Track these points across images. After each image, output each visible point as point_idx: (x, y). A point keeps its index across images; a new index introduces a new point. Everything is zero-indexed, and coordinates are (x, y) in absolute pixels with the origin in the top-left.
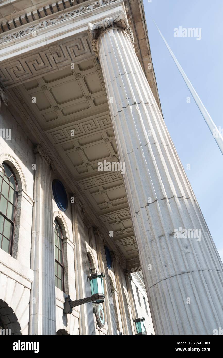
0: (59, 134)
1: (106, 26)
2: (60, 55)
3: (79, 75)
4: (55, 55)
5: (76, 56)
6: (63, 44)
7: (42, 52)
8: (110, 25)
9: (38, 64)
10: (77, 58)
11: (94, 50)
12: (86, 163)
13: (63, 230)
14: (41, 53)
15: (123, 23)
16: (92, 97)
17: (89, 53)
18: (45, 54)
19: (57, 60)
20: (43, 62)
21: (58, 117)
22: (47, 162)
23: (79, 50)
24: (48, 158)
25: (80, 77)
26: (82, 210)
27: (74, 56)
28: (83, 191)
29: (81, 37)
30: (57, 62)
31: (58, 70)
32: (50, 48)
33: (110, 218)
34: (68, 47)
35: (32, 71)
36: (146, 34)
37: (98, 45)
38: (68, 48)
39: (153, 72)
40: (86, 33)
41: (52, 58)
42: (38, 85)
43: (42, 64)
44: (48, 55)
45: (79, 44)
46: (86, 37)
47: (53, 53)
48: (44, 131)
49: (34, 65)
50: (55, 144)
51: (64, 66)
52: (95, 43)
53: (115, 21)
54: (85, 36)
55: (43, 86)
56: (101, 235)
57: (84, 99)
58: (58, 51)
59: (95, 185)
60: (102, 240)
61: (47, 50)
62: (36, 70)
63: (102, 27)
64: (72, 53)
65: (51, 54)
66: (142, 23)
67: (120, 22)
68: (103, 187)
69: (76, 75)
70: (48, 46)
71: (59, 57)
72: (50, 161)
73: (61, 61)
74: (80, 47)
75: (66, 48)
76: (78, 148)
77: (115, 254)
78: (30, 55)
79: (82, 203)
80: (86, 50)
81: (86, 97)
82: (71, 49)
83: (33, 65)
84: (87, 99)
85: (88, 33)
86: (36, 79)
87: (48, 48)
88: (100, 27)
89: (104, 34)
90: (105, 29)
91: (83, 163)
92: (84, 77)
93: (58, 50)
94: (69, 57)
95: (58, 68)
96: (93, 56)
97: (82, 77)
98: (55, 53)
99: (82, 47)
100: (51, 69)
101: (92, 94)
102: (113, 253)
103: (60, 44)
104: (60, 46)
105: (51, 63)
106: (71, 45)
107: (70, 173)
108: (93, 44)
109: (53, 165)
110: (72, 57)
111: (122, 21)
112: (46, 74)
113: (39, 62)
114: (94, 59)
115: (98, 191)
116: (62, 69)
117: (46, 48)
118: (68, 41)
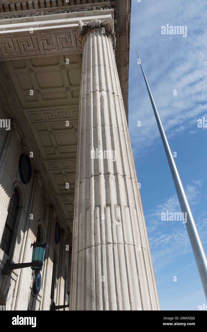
0: (36, 115)
1: (94, 26)
2: (50, 43)
3: (64, 67)
4: (45, 42)
5: (63, 48)
6: (53, 33)
7: (34, 36)
8: (97, 26)
9: (28, 46)
10: (64, 49)
11: (80, 45)
12: (55, 147)
13: (20, 199)
14: (32, 36)
15: (109, 28)
16: (71, 89)
17: (75, 48)
18: (36, 38)
19: (46, 46)
20: (33, 45)
21: (38, 100)
22: (20, 136)
23: (67, 42)
24: (21, 133)
25: (64, 69)
26: (43, 187)
27: (62, 47)
28: (47, 171)
29: (71, 31)
30: (45, 48)
31: (45, 56)
32: (42, 34)
33: (66, 199)
34: (58, 37)
35: (21, 51)
36: (127, 48)
37: (84, 41)
38: (58, 39)
39: (127, 82)
40: (76, 29)
41: (42, 44)
42: (26, 66)
43: (32, 47)
44: (38, 40)
45: (68, 37)
46: (75, 33)
47: (43, 39)
48: (23, 109)
49: (25, 46)
50: (31, 123)
51: (51, 54)
52: (82, 39)
53: (102, 24)
54: (75, 31)
55: (30, 69)
56: (55, 213)
57: (63, 89)
58: (48, 39)
59: (59, 167)
60: (55, 217)
61: (38, 35)
62: (25, 51)
63: (90, 26)
64: (60, 44)
65: (42, 40)
66: (126, 37)
67: (107, 25)
68: (65, 171)
69: (61, 67)
70: (40, 31)
71: (48, 44)
72: (22, 136)
73: (49, 48)
74: (69, 40)
75: (55, 38)
76: (51, 132)
77: (65, 232)
78: (23, 35)
79: (44, 181)
80: (73, 45)
81: (65, 88)
82: (61, 40)
83: (23, 45)
84: (66, 90)
85: (77, 29)
86: (24, 59)
87: (40, 34)
88: (89, 26)
89: (91, 32)
90: (93, 29)
91: (52, 146)
92: (68, 70)
93: (48, 37)
94: (57, 46)
95: (45, 55)
96: (78, 51)
97: (66, 69)
98: (46, 40)
99: (70, 41)
100: (39, 53)
101: (72, 87)
102: (63, 230)
103: (51, 33)
104: (50, 34)
105: (40, 48)
106: (61, 36)
107: (39, 152)
108: (80, 40)
109: (24, 140)
110: (59, 47)
111: (108, 25)
112: (34, 57)
113: (29, 45)
114: (79, 55)
115: (61, 173)
116: (48, 56)
117: (38, 33)
118: (58, 32)
